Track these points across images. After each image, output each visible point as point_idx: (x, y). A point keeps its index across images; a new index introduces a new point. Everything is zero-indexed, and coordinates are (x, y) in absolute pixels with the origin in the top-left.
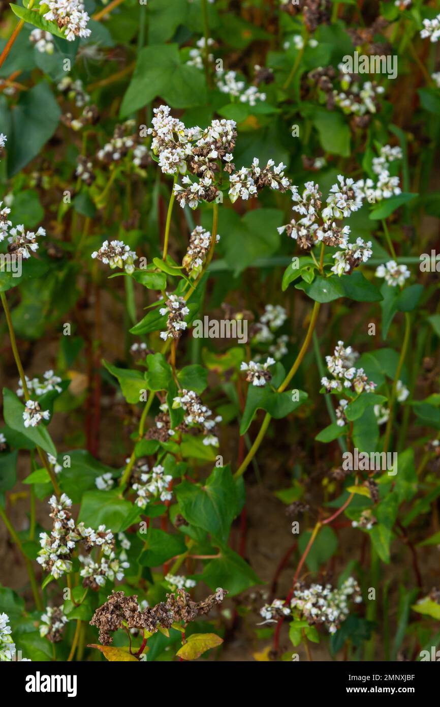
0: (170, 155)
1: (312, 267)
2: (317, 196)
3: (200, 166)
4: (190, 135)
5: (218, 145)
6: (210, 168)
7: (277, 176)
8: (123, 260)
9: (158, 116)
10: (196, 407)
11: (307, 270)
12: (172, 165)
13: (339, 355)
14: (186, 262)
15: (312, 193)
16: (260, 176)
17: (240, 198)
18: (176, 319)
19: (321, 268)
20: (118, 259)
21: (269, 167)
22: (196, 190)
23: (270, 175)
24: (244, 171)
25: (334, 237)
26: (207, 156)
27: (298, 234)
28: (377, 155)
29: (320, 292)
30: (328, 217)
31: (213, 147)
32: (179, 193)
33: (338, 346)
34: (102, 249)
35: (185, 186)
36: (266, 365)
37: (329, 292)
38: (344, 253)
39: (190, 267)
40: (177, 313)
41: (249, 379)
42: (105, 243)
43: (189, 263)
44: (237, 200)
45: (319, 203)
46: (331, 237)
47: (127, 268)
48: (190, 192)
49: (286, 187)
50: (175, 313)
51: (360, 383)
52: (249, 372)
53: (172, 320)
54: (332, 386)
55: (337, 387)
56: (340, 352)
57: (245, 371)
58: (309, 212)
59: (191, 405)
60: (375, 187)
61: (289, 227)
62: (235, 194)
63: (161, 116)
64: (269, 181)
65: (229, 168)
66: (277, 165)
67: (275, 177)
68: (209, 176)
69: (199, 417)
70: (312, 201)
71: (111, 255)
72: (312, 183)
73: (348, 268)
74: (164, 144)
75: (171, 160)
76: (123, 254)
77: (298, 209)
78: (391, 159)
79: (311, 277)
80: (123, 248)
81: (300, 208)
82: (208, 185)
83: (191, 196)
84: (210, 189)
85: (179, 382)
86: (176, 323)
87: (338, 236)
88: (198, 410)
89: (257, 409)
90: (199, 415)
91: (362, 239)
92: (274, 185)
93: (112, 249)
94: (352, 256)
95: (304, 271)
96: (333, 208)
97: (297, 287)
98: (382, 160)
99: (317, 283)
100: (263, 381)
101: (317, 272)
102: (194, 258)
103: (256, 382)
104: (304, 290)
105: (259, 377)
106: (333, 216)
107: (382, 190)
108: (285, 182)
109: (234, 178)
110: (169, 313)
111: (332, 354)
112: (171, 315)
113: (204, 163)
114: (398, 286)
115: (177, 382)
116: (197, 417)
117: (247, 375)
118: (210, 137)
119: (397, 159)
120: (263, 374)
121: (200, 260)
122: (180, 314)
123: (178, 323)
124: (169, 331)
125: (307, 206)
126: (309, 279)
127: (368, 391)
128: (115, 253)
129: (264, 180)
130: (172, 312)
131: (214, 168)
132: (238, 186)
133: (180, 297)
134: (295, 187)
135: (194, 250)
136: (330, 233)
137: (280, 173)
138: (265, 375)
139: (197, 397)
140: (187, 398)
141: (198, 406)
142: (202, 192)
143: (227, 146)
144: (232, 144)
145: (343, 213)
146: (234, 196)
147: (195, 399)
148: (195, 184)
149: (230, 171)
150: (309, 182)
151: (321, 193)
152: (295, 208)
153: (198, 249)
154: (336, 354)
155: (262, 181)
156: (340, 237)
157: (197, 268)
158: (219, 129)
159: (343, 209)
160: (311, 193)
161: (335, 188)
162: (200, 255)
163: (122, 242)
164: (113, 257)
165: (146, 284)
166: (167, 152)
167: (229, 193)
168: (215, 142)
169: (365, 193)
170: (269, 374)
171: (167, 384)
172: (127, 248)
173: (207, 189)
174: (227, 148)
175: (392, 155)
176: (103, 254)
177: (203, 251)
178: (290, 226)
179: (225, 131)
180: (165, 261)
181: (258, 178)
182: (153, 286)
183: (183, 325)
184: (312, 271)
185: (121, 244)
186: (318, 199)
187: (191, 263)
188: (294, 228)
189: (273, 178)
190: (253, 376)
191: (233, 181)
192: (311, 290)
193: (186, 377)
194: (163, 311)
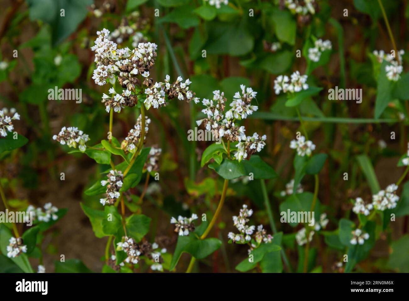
0: (101, 71)
1: (222, 152)
2: (222, 102)
3: (124, 80)
4: (120, 54)
5: (140, 63)
6: (131, 82)
7: (183, 90)
8: (76, 142)
9: (100, 37)
10: (132, 252)
11: (218, 155)
12: (101, 79)
13: (243, 215)
14: (124, 146)
15: (219, 99)
16: (171, 88)
17: (152, 106)
18: (113, 190)
19: (229, 153)
20: (72, 141)
21: (178, 82)
22: (119, 99)
23: (178, 89)
24: (157, 85)
25: (232, 135)
26: (130, 72)
27: (211, 127)
28: (313, 46)
29: (227, 171)
30: (230, 118)
31: (135, 65)
32: (107, 101)
33: (242, 208)
34: (61, 134)
35: (111, 95)
36: (190, 220)
37: (233, 171)
38: (244, 144)
39: (127, 150)
40: (114, 185)
41: (176, 230)
42: (64, 129)
43: (126, 147)
44: (150, 108)
45: (223, 107)
46: (229, 134)
47: (80, 148)
48: (113, 101)
49: (190, 98)
50: (112, 185)
51: (259, 236)
52: (176, 225)
53: (110, 190)
54: (236, 240)
55: (240, 240)
56: (244, 213)
57: (174, 224)
58: (215, 115)
59: (129, 249)
60: (289, 83)
61: (205, 120)
62: (149, 103)
63: (102, 37)
64: (177, 93)
65: (147, 82)
66: (184, 81)
67: (181, 91)
68: (130, 88)
69: (134, 259)
70: (218, 106)
71: (67, 138)
72: (219, 91)
73: (246, 155)
74: (102, 60)
75: (101, 74)
76: (77, 138)
77: (206, 112)
78: (323, 49)
79: (220, 160)
80: (77, 133)
81: (207, 111)
82: (128, 96)
83: (115, 104)
84: (130, 98)
85: (126, 228)
86: (111, 193)
87: (235, 134)
88: (134, 254)
89: (182, 252)
90: (135, 257)
91: (257, 134)
92: (180, 97)
93: (68, 134)
94: (249, 147)
95: (215, 155)
96: (233, 112)
97: (210, 167)
98: (316, 50)
99: (225, 164)
100: (187, 232)
101: (225, 155)
102: (129, 143)
103: (181, 233)
104: (214, 169)
105: (183, 230)
106: (234, 118)
107: (294, 86)
108: (189, 95)
109: (148, 91)
110: (108, 183)
111: (238, 215)
112: (109, 186)
113: (127, 78)
114: (306, 155)
115: (124, 228)
116: (133, 259)
117: (175, 227)
118: (136, 57)
119: (327, 50)
120: (187, 227)
121: (133, 145)
122: (116, 186)
123: (114, 193)
124: (107, 198)
125: (213, 110)
126: (219, 161)
127: (266, 242)
128: (70, 137)
129: (173, 92)
130: (110, 184)
131: (135, 81)
132: (151, 97)
133: (119, 172)
134: (197, 98)
135: (129, 138)
136: (229, 132)
137: (186, 87)
138: (189, 228)
139: (134, 243)
140: (126, 245)
141: (134, 251)
142: (123, 101)
143: (147, 64)
144: (151, 63)
145: (241, 115)
146: (148, 105)
147: (133, 245)
148: (118, 95)
149: (147, 85)
150: (216, 91)
151: (226, 99)
152: (204, 111)
153: (132, 137)
154: (241, 215)
155: (172, 93)
156: (237, 135)
157: (132, 151)
158: (142, 51)
159: (241, 112)
160: (217, 99)
161: (237, 95)
162: (134, 141)
163: (77, 128)
164: (69, 139)
165: (97, 159)
166: (100, 68)
167: (144, 103)
168: (138, 61)
169: (282, 87)
170: (192, 227)
171: (117, 230)
172: (81, 133)
173: (127, 99)
174: (147, 65)
175: (323, 46)
176: (61, 137)
177: (136, 139)
178: (207, 120)
179: (147, 52)
180: (110, 142)
181: (169, 91)
182: (101, 161)
183: (117, 195)
184: (221, 154)
185: (76, 129)
186: (223, 104)
187: (127, 147)
188: (209, 122)
189: (180, 91)
190: (179, 228)
191: (148, 93)
192: (220, 170)
193: (133, 225)
194: (104, 183)
